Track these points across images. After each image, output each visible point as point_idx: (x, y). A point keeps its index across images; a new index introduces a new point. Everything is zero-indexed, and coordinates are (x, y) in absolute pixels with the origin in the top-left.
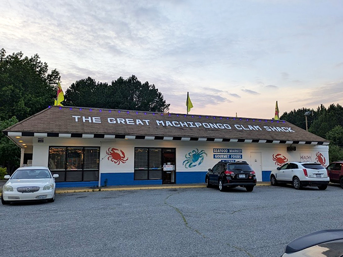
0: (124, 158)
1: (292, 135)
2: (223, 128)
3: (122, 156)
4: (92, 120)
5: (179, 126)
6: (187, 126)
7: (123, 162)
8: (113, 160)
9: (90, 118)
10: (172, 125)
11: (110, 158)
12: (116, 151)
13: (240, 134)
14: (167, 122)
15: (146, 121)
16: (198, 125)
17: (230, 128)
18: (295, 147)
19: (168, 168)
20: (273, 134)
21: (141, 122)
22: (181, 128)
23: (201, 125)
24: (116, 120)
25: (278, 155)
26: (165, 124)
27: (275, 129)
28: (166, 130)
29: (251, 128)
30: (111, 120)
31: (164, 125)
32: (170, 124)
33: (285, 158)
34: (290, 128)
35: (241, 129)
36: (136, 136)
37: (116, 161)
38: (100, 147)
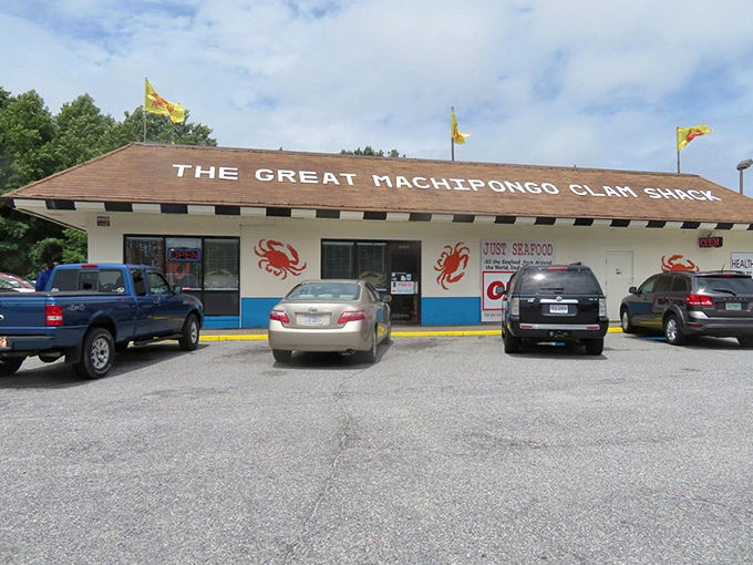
0: (296, 263)
1: (713, 207)
2: (539, 191)
3: (291, 258)
4: (217, 173)
5: (428, 186)
6: (449, 188)
7: (294, 274)
8: (270, 267)
9: (213, 169)
10: (410, 186)
11: (264, 264)
12: (277, 248)
13: (580, 206)
14: (398, 179)
15: (349, 176)
16: (475, 184)
17: (557, 191)
18: (721, 239)
19: (401, 288)
20: (666, 207)
21: (334, 179)
22: (432, 192)
23: (483, 184)
24: (275, 174)
25: (675, 257)
26: (394, 182)
27: (670, 193)
28: (395, 198)
29: (609, 191)
30: (263, 175)
31: (390, 185)
32: (406, 183)
33: (693, 266)
34: (709, 192)
35: (585, 193)
36: (318, 210)
37: (278, 271)
38: (238, 238)
